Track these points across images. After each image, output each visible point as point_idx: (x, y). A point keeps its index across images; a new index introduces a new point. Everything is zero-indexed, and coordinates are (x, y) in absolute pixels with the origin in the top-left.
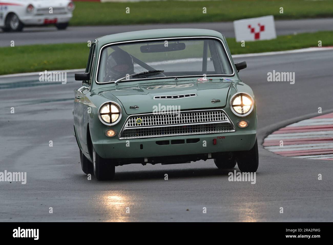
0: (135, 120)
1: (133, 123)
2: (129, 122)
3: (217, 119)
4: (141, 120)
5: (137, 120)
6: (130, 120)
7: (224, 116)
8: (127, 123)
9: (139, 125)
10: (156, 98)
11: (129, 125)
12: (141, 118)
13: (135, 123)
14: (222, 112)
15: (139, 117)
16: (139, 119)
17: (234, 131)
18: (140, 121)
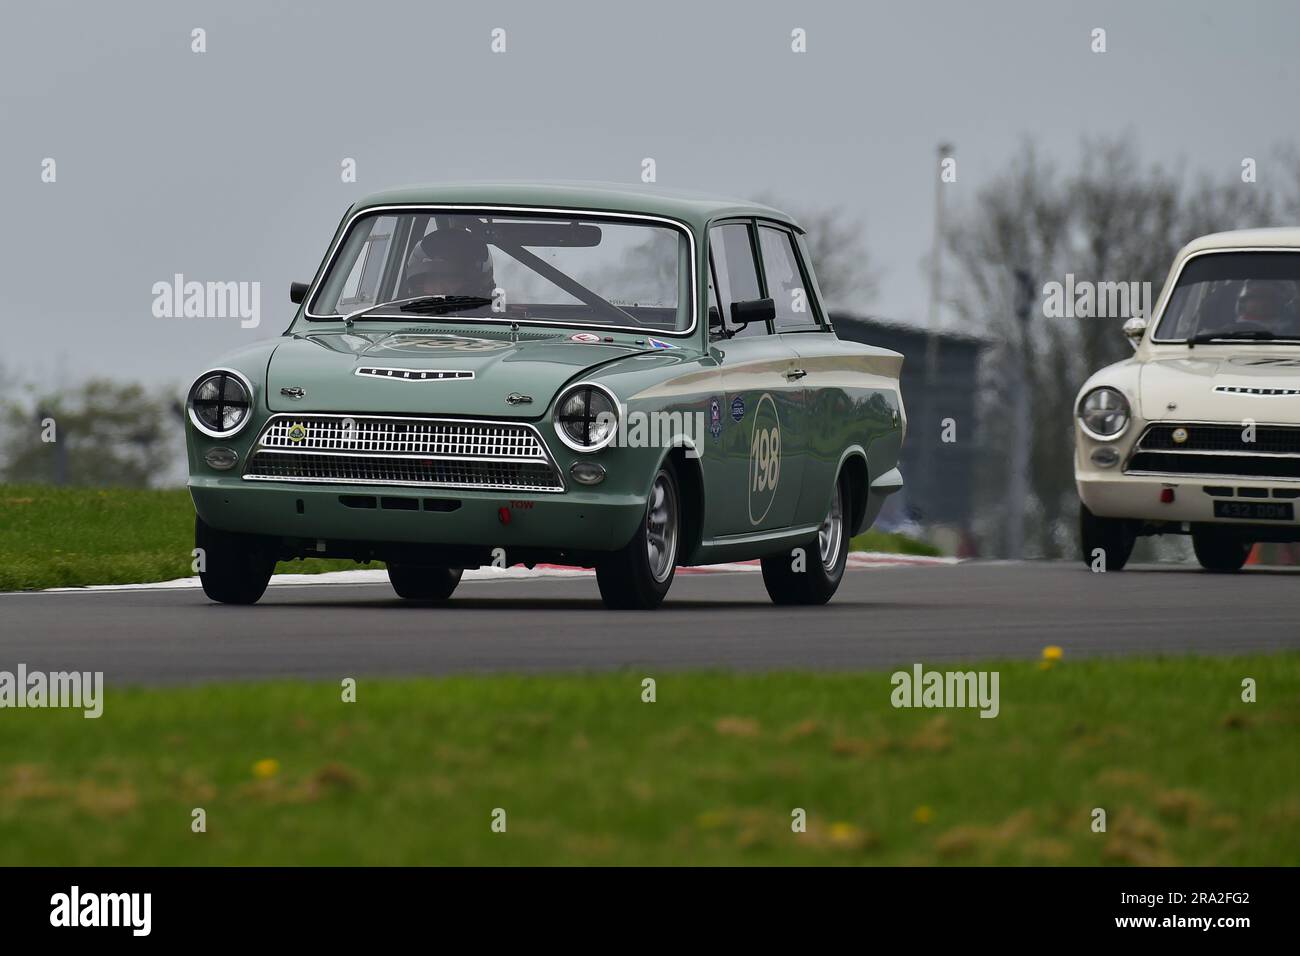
0: (287, 429)
1: (280, 437)
2: (270, 433)
3: (512, 451)
4: (303, 429)
5: (292, 429)
6: (274, 427)
7: (535, 444)
8: (265, 436)
9: (296, 443)
10: (362, 371)
11: (269, 441)
12: (305, 426)
13: (286, 438)
14: (530, 432)
15: (298, 423)
16: (298, 426)
17: (562, 490)
18: (300, 432)
